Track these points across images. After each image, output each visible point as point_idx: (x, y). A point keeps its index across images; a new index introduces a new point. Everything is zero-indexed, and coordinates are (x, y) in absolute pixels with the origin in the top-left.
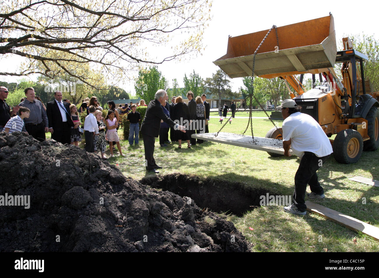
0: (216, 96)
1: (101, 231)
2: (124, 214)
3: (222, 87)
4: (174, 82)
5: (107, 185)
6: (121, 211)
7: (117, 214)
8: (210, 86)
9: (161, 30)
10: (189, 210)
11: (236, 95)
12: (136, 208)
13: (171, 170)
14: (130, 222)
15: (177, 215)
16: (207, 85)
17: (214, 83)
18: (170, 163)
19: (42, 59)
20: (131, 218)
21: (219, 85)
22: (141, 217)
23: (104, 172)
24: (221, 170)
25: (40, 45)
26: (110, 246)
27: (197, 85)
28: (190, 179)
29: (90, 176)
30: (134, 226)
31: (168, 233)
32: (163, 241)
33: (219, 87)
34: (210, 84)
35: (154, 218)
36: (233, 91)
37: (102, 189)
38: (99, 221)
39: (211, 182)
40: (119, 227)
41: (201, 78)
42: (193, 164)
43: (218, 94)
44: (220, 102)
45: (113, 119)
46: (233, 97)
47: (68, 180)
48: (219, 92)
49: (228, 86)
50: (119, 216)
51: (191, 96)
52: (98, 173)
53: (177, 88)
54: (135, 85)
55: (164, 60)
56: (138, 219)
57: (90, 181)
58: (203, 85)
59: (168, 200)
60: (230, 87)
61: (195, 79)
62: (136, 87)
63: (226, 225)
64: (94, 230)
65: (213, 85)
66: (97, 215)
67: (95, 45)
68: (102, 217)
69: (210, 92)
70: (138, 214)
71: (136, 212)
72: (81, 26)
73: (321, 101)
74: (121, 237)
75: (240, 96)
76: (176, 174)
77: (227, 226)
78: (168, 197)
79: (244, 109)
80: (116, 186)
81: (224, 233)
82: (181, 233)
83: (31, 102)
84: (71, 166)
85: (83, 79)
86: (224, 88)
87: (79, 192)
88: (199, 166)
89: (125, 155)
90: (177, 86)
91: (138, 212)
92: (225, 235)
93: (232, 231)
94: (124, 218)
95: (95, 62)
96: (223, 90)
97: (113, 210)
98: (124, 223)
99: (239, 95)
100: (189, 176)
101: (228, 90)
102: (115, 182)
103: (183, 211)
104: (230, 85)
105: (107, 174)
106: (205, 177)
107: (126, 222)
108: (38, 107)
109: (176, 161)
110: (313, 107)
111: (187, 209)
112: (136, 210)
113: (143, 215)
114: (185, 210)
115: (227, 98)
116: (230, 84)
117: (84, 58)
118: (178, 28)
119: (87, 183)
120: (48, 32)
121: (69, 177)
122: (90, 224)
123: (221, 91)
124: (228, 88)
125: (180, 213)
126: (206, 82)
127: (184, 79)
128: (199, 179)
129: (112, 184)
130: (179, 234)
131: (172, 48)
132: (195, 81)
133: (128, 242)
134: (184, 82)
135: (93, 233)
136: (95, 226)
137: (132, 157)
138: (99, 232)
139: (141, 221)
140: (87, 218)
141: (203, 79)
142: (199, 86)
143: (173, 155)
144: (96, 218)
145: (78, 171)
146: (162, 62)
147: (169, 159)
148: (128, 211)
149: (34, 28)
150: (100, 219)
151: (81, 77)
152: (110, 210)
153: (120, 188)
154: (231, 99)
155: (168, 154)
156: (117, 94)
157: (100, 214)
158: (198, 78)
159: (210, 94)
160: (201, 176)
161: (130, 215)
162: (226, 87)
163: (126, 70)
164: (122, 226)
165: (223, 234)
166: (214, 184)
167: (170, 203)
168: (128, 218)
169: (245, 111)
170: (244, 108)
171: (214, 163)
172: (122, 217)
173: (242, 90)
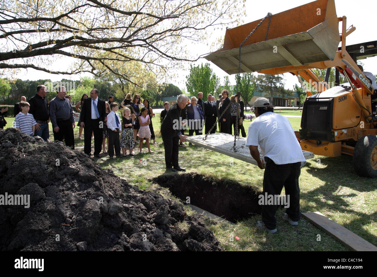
0: (268, 94)
1: (41, 228)
2: (75, 213)
3: (274, 84)
4: (225, 79)
5: (72, 183)
6: (73, 210)
7: (66, 213)
8: (262, 83)
9: (193, 28)
10: (163, 213)
11: (289, 93)
12: (87, 208)
13: (189, 169)
14: (78, 222)
15: (150, 217)
16: (258, 82)
17: (266, 81)
18: (193, 161)
19: (87, 59)
20: (80, 218)
21: (271, 82)
22: (90, 218)
23: (72, 170)
24: (241, 171)
25: (85, 46)
26: (48, 244)
27: (249, 82)
28: (205, 180)
29: (56, 173)
30: (81, 226)
31: (124, 236)
32: (115, 244)
33: (271, 85)
34: (262, 81)
35: (112, 220)
36: (286, 88)
37: (65, 187)
38: (43, 218)
39: (224, 184)
40: (66, 226)
41: (254, 76)
42: (215, 164)
43: (270, 92)
44: (272, 99)
45: (146, 116)
46: (286, 95)
47: (29, 176)
48: (271, 90)
49: (280, 83)
50: (68, 215)
51: (226, 93)
52: (66, 170)
53: (228, 85)
54: (186, 82)
55: (199, 58)
56: (86, 220)
57: (56, 178)
58: (254, 83)
59: (147, 201)
60: (282, 84)
61: (247, 76)
62: (187, 85)
63: (201, 232)
64: (33, 227)
65: (265, 82)
66: (43, 213)
67: (132, 44)
68: (49, 214)
69: (262, 90)
70: (87, 214)
71: (86, 212)
72: (121, 26)
73: (338, 100)
74: (64, 236)
75: (293, 94)
76: (192, 173)
77: (203, 233)
78: (148, 198)
79: (297, 108)
80: (84, 185)
81: (192, 241)
82: (138, 237)
83: (61, 100)
84: (37, 162)
85: (126, 78)
86: (277, 85)
87: (31, 189)
88: (220, 166)
89: (153, 152)
90: (229, 83)
91: (88, 212)
92: (192, 243)
93: (205, 240)
94: (74, 217)
95: (136, 60)
96: (276, 87)
97: (63, 209)
98: (72, 222)
99: (292, 92)
100: (205, 176)
101: (281, 88)
102: (83, 180)
103: (157, 214)
104: (283, 83)
105: (75, 172)
106: (220, 178)
107: (74, 221)
108: (68, 103)
109: (199, 160)
110: (326, 107)
111: (161, 213)
112: (87, 211)
113: (92, 216)
114: (159, 213)
115: (279, 96)
116: (282, 81)
117: (126, 57)
118: (211, 25)
119: (52, 180)
120: (93, 33)
121: (31, 174)
122: (32, 220)
123: (273, 89)
124: (281, 85)
125: (154, 215)
126: (258, 80)
127: (236, 77)
128: (214, 180)
129: (79, 181)
130: (136, 238)
131: (207, 45)
132: (247, 79)
133: (71, 241)
134: (236, 79)
135: (32, 230)
136: (37, 223)
137: (159, 154)
138: (39, 229)
139: (89, 222)
140: (32, 214)
141: (255, 76)
142: (251, 83)
143: (200, 154)
144: (41, 215)
145: (42, 168)
146: (197, 60)
147: (193, 158)
148: (80, 210)
149: (78, 30)
150: (46, 217)
151: (124, 75)
152: (60, 208)
153: (87, 187)
154: (283, 96)
155: (195, 152)
156: (159, 91)
157: (46, 212)
158: (251, 76)
159: (262, 92)
160: (216, 177)
161: (81, 214)
162: (278, 85)
163: (167, 68)
164: (69, 225)
165: (190, 242)
166: (227, 186)
167: (149, 204)
168: (78, 218)
169: (298, 109)
170: (299, 106)
171: (237, 164)
172: (73, 216)
173: (297, 87)
